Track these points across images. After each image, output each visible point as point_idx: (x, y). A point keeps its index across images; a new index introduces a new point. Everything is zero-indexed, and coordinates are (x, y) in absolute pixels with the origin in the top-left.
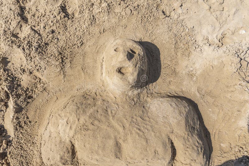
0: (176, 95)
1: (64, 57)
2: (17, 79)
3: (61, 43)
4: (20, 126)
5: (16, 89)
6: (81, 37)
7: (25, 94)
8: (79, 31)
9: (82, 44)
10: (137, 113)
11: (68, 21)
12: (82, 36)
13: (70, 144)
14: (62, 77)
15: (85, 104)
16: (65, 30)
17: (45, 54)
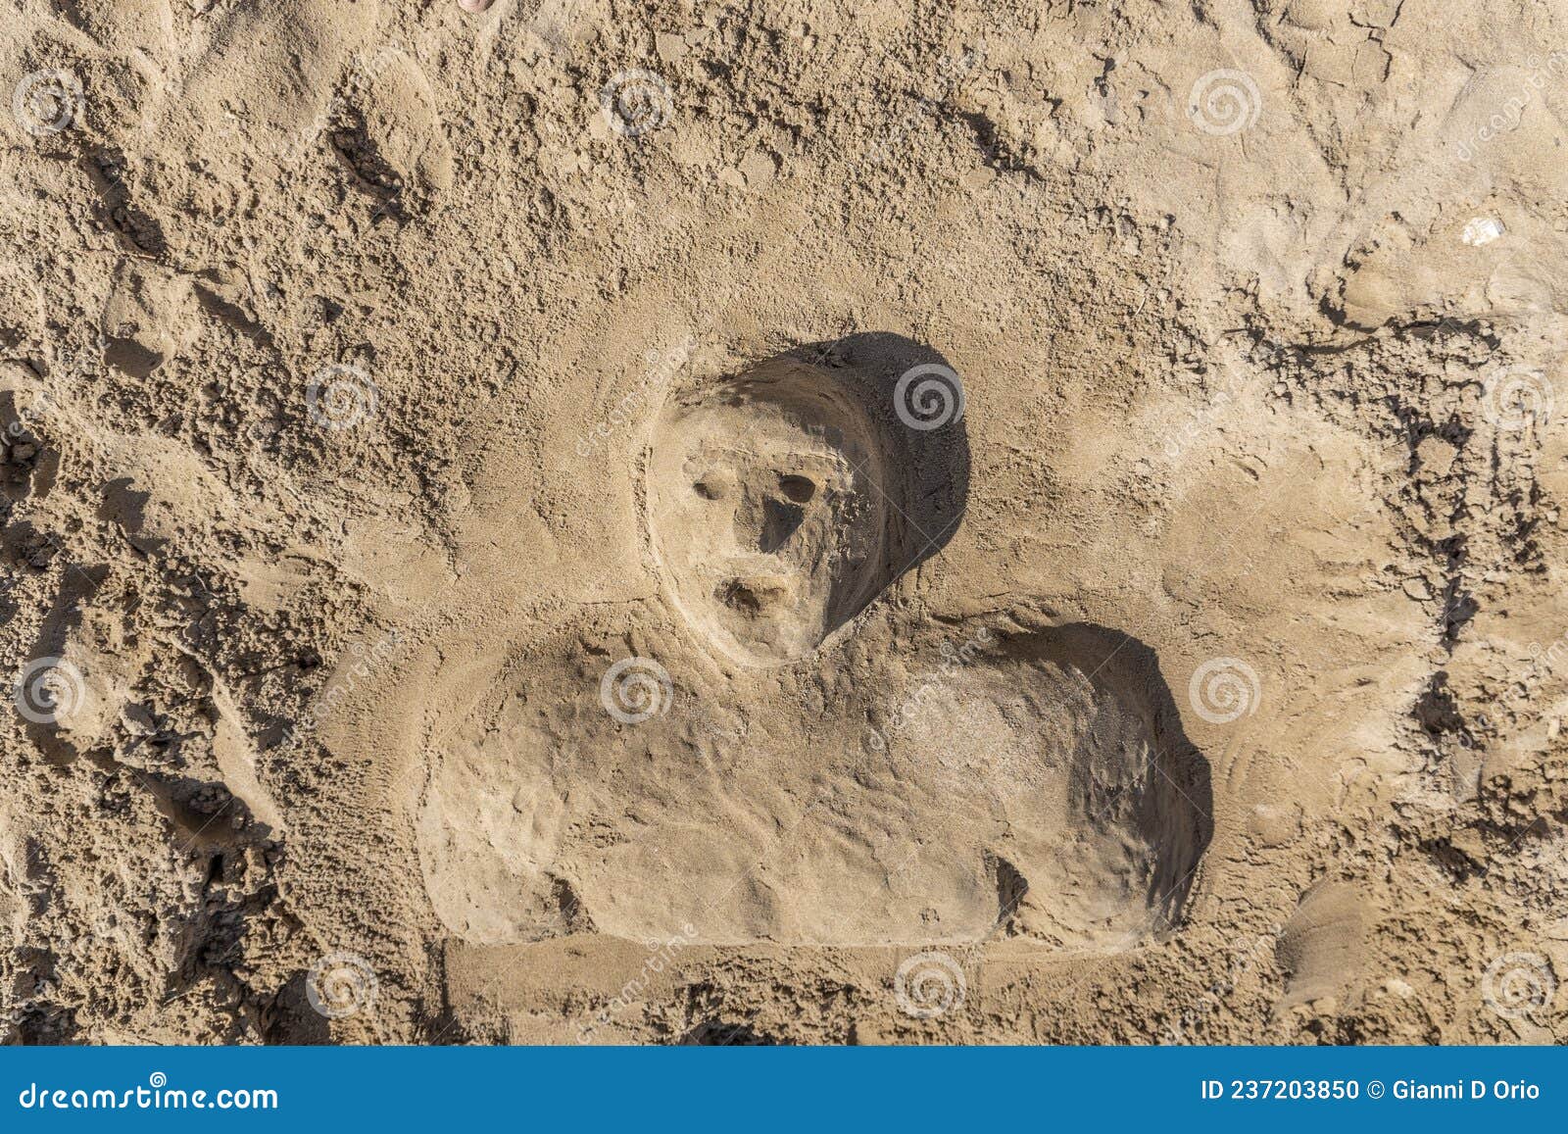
0: (1044, 620)
1: (429, 456)
2: (215, 582)
3: (397, 378)
4: (304, 789)
5: (228, 632)
6: (498, 330)
7: (280, 646)
8: (480, 295)
9: (511, 376)
10: (838, 754)
11: (403, 236)
12: (502, 324)
13: (547, 881)
14: (444, 560)
15: (583, 715)
16: (395, 296)
17: (324, 457)
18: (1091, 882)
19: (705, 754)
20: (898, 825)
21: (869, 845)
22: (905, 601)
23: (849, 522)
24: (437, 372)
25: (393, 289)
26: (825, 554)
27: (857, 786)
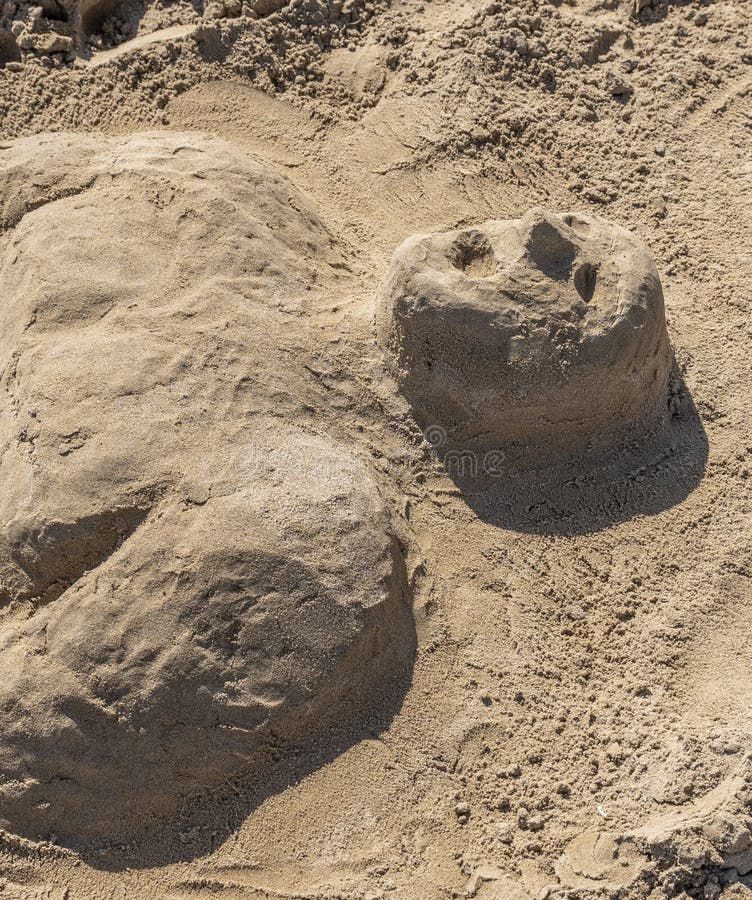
0: (420, 602)
1: (507, 145)
4: (139, 75)
7: (289, 70)
14: (402, 161)
17: (497, 79)
18: (116, 603)
19: (254, 279)
20: (196, 407)
21: (171, 380)
22: (421, 480)
23: (552, 335)
24: (587, 154)
25: (652, 131)
26: (521, 307)
27: (239, 378)
